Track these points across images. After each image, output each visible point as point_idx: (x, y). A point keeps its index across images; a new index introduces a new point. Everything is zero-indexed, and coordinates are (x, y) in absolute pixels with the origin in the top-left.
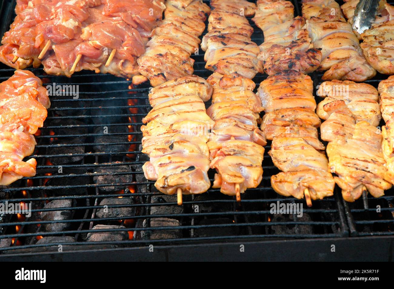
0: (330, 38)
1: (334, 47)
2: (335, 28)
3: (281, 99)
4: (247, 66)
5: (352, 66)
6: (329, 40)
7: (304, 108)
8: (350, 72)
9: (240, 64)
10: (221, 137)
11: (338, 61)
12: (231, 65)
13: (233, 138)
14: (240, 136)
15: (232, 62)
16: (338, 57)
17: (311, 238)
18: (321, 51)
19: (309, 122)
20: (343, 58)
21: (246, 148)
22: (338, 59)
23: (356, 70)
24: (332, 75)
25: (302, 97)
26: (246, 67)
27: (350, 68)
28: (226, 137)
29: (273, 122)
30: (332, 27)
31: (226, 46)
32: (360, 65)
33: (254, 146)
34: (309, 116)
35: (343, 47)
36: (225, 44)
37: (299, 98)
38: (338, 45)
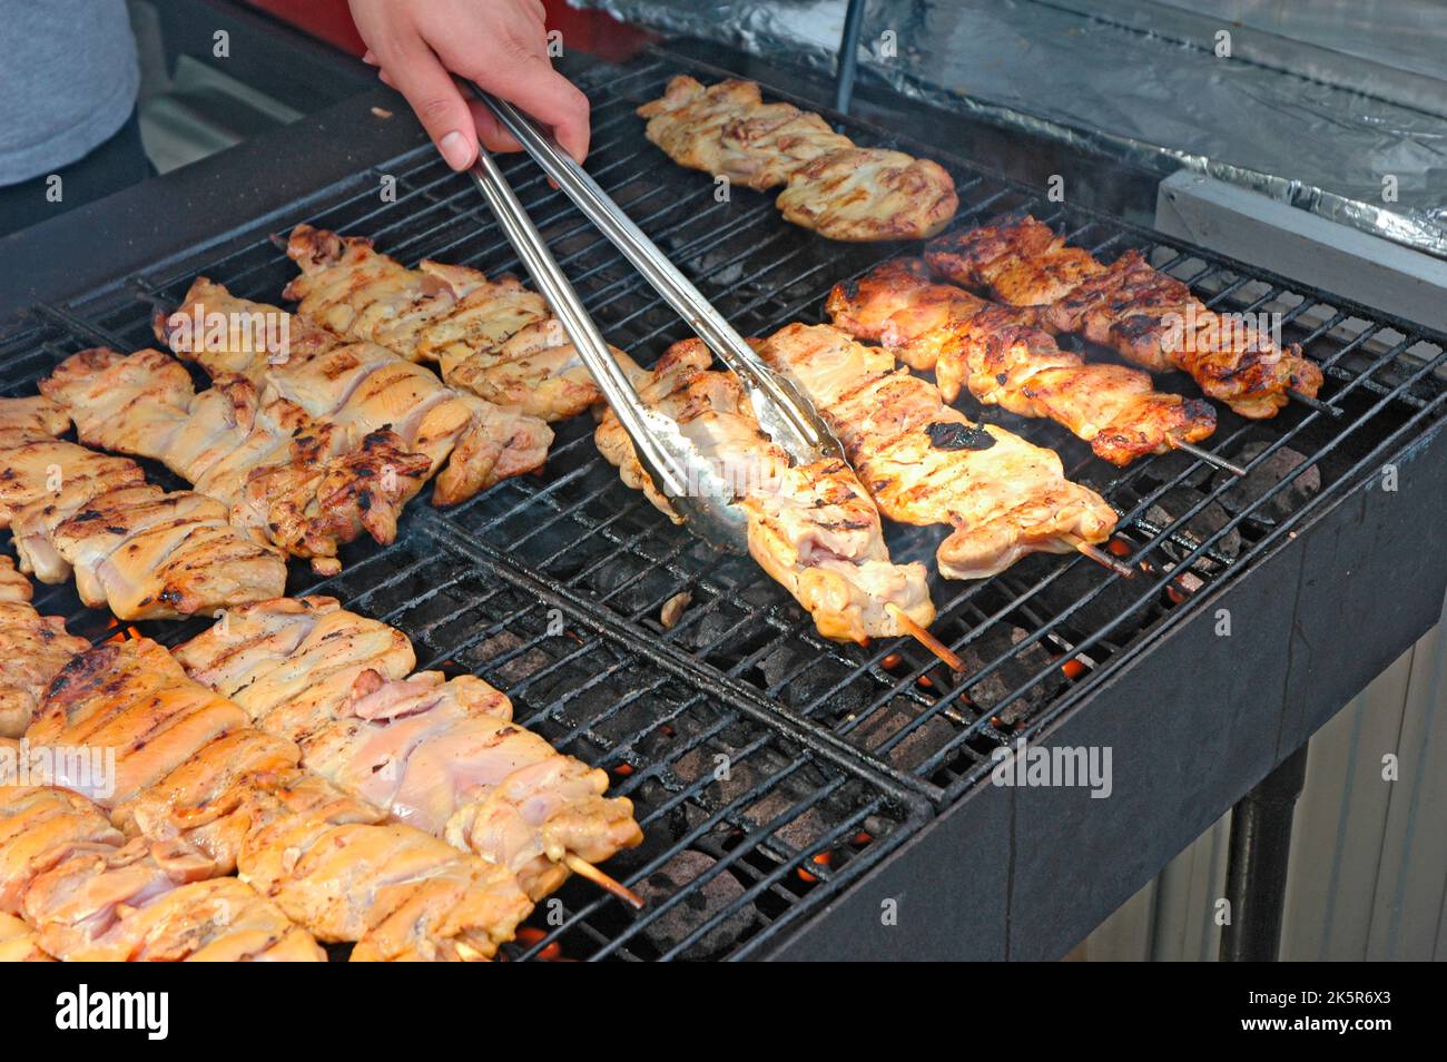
0: (372, 394)
1: (405, 411)
2: (354, 365)
3: (139, 747)
4: (250, 554)
5: (502, 435)
6: (377, 399)
7: (224, 735)
8: (500, 452)
9: (229, 557)
10: (92, 925)
11: (452, 438)
12: (210, 571)
13: (125, 911)
14: (142, 890)
15: (202, 561)
16: (449, 429)
17: (871, 868)
18: (393, 429)
19: (282, 764)
20: (461, 426)
21: (205, 906)
22: (451, 433)
23: (517, 441)
24: (466, 481)
25: (192, 710)
26: (251, 558)
27: (498, 442)
28: (103, 916)
29: (181, 820)
30: (346, 363)
31: (130, 534)
32: (518, 424)
33: (214, 889)
34: (262, 749)
35: (427, 400)
36: (122, 531)
37: (185, 719)
38: (412, 399)
